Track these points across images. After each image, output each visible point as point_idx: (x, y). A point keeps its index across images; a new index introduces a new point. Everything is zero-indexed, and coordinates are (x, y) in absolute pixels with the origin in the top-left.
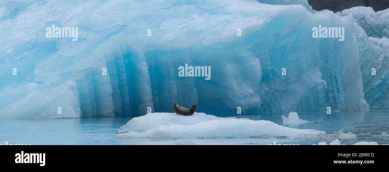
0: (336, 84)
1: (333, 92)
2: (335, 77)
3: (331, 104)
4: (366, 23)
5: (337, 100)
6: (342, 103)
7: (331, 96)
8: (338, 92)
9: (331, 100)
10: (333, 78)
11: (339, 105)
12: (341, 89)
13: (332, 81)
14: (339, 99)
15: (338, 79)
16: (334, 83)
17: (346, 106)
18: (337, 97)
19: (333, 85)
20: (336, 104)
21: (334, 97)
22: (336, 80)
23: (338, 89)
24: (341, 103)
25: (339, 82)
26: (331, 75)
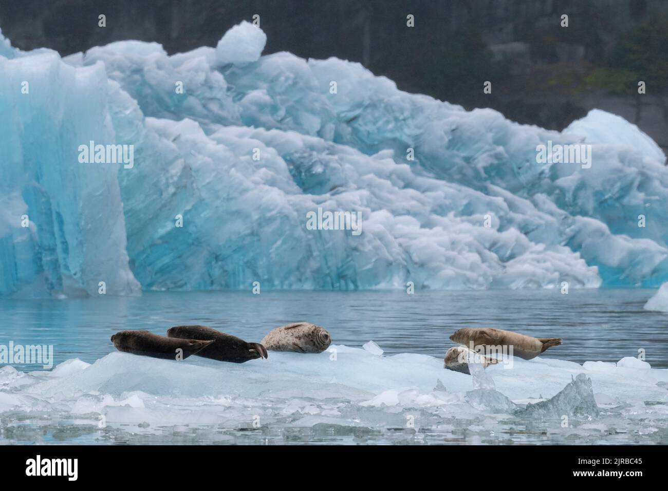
0: (61, 230)
1: (52, 250)
2: (59, 215)
3: (47, 279)
4: (144, 83)
5: (63, 270)
6: (75, 277)
7: (46, 258)
8: (66, 250)
9: (46, 268)
10: (54, 216)
11: (66, 282)
12: (72, 242)
13: (51, 223)
14: (67, 267)
15: (67, 219)
16: (56, 228)
17: (83, 284)
18: (61, 261)
19: (53, 234)
20: (60, 279)
21: (55, 264)
22: (61, 222)
23: (65, 243)
24: (70, 277)
25: (69, 228)
26: (50, 209)
